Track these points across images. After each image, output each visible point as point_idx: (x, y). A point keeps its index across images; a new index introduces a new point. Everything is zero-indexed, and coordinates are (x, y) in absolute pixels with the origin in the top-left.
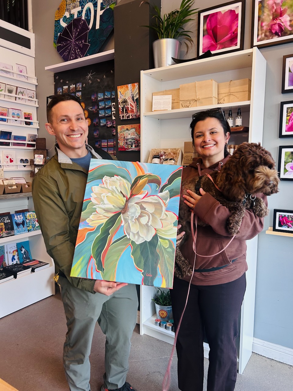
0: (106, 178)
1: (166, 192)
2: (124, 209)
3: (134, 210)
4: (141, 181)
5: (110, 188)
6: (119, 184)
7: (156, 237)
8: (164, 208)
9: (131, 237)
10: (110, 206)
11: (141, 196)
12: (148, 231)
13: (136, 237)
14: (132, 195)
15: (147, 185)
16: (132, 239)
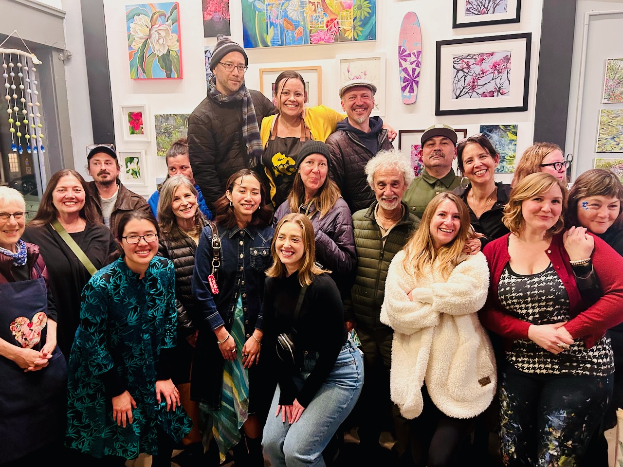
0: (136, 17)
1: (170, 21)
2: (150, 36)
3: (155, 36)
5: (139, 23)
6: (143, 20)
7: (168, 51)
8: (170, 32)
9: (156, 52)
10: (141, 35)
11: (157, 26)
12: (164, 47)
13: (159, 52)
14: (152, 26)
15: (159, 18)
16: (157, 54)
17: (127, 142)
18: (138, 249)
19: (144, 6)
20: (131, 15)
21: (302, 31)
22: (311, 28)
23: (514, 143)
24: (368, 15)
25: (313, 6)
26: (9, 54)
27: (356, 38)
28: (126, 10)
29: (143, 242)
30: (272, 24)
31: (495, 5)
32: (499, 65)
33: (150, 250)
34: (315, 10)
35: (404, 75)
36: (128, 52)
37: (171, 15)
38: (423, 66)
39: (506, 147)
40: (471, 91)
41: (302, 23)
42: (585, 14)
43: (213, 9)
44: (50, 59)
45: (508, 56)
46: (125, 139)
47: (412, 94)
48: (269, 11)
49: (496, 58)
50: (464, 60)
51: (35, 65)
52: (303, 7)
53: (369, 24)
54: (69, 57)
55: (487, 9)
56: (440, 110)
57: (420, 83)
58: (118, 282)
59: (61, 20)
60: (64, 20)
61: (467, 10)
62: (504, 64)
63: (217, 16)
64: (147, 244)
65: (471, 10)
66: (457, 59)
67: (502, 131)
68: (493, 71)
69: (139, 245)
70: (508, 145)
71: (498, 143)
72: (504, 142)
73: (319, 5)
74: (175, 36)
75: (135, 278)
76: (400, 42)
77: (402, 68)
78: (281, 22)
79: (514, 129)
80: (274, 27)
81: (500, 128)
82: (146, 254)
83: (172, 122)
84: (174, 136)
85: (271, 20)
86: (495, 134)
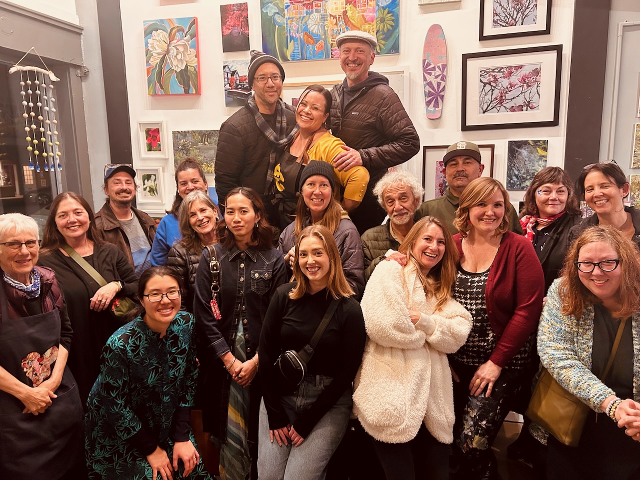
0: (154, 32)
1: (188, 36)
2: (168, 52)
3: (173, 51)
4: (174, 31)
5: (157, 38)
6: (162, 35)
7: (187, 66)
8: (189, 47)
9: (174, 68)
10: (159, 51)
11: (175, 41)
12: (182, 63)
13: (177, 68)
14: (170, 42)
15: (177, 33)
16: (175, 69)
17: (144, 159)
18: (160, 307)
19: (162, 21)
20: (148, 31)
21: (323, 45)
22: (332, 42)
23: (544, 159)
24: (391, 28)
25: (335, 19)
26: (27, 71)
27: (379, 51)
28: (144, 25)
29: (166, 300)
30: (292, 38)
31: (524, 16)
32: (528, 78)
33: (173, 308)
34: (336, 24)
35: (428, 89)
36: (146, 68)
37: (189, 30)
38: (449, 79)
39: (536, 164)
40: (498, 105)
41: (323, 37)
42: (618, 25)
43: (232, 24)
44: (68, 76)
45: (537, 69)
46: (142, 156)
47: (437, 109)
48: (289, 25)
49: (526, 71)
50: (492, 73)
51: (53, 82)
52: (324, 20)
53: (393, 37)
54: (86, 74)
55: (515, 20)
56: (467, 125)
57: (445, 98)
58: (138, 343)
59: (78, 36)
60: (82, 36)
61: (494, 22)
62: (533, 77)
63: (236, 30)
64: (170, 301)
65: (498, 22)
66: (483, 72)
67: (532, 147)
68: (522, 84)
69: (162, 302)
70: (537, 161)
71: (527, 159)
72: (534, 158)
73: (340, 18)
74: (193, 51)
75: (155, 337)
76: (424, 55)
77: (427, 82)
78: (302, 37)
79: (545, 144)
80: (294, 41)
81: (529, 144)
82: (169, 312)
83: (190, 138)
84: (192, 153)
85: (291, 34)
86: (525, 150)
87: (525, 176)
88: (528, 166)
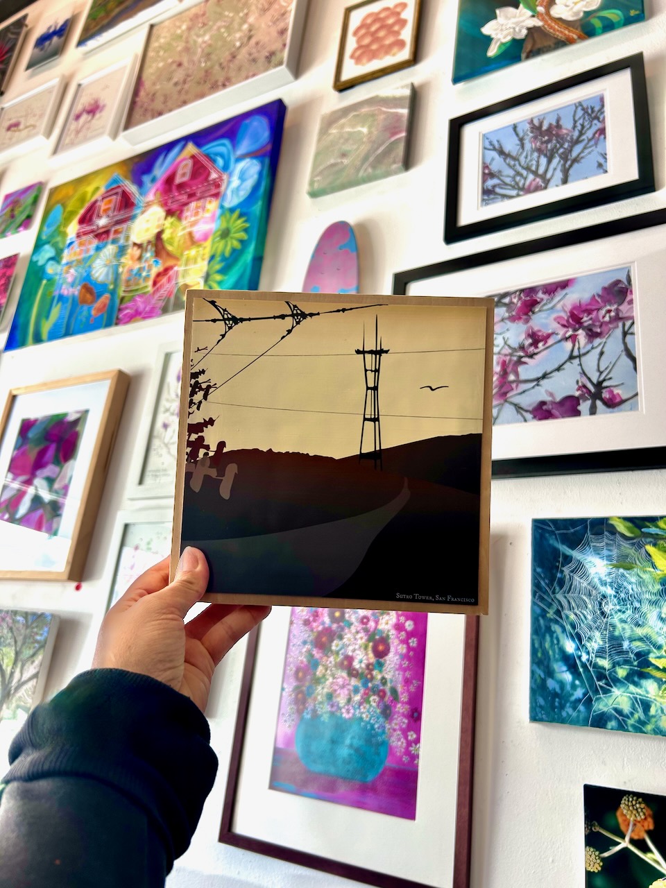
21: (108, 301)
30: (60, 298)
31: (569, 163)
32: (589, 312)
41: (111, 287)
45: (619, 282)
48: (63, 275)
49: (580, 294)
52: (121, 256)
61: (485, 192)
62: (608, 308)
65: (498, 190)
67: (625, 543)
68: (570, 333)
71: (609, 591)
72: (637, 589)
73: (149, 246)
78: (76, 293)
80: (62, 304)
81: (613, 531)
85: (61, 291)
86: (597, 551)
87: (605, 663)
88: (616, 620)
